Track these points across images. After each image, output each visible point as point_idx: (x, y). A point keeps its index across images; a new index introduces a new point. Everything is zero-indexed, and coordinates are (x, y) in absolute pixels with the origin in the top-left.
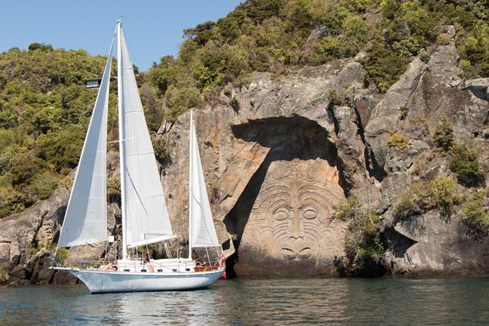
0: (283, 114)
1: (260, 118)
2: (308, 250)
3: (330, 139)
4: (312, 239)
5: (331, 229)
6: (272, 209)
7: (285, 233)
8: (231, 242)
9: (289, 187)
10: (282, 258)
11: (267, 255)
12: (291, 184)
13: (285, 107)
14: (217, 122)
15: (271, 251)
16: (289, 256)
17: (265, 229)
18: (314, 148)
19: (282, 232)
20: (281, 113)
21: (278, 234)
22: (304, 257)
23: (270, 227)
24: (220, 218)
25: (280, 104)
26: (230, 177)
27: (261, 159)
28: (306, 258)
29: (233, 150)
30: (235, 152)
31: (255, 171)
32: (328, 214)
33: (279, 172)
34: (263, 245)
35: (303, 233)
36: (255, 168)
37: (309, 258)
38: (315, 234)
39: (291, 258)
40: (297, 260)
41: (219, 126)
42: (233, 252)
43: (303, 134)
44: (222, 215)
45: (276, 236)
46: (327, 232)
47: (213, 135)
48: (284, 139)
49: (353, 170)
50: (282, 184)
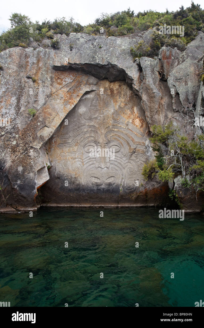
0: (97, 61)
1: (78, 63)
2: (112, 178)
3: (135, 87)
4: (116, 170)
5: (132, 162)
6: (83, 144)
7: (93, 164)
8: (46, 169)
9: (97, 126)
10: (91, 185)
11: (78, 182)
12: (100, 124)
13: (99, 56)
14: (38, 61)
15: (81, 179)
16: (96, 183)
17: (77, 160)
18: (118, 97)
19: (91, 163)
20: (96, 60)
21: (88, 165)
22: (110, 184)
23: (80, 158)
24: (36, 145)
25: (95, 52)
26: (48, 110)
27: (75, 100)
28: (112, 185)
29: (53, 88)
30: (54, 90)
31: (70, 109)
32: (130, 149)
33: (89, 115)
34: (74, 174)
35: (108, 164)
36: (70, 107)
37: (114, 186)
38: (119, 165)
39: (98, 185)
40: (103, 186)
41: (41, 65)
42: (48, 178)
43: (109, 87)
44: (39, 143)
45: (85, 166)
46: (129, 164)
47: (34, 71)
48: (94, 89)
49: (156, 111)
50: (92, 123)
